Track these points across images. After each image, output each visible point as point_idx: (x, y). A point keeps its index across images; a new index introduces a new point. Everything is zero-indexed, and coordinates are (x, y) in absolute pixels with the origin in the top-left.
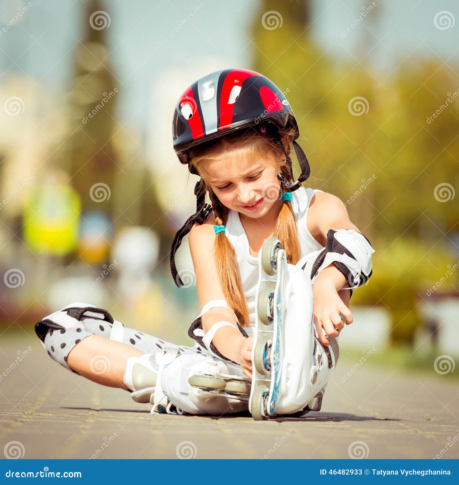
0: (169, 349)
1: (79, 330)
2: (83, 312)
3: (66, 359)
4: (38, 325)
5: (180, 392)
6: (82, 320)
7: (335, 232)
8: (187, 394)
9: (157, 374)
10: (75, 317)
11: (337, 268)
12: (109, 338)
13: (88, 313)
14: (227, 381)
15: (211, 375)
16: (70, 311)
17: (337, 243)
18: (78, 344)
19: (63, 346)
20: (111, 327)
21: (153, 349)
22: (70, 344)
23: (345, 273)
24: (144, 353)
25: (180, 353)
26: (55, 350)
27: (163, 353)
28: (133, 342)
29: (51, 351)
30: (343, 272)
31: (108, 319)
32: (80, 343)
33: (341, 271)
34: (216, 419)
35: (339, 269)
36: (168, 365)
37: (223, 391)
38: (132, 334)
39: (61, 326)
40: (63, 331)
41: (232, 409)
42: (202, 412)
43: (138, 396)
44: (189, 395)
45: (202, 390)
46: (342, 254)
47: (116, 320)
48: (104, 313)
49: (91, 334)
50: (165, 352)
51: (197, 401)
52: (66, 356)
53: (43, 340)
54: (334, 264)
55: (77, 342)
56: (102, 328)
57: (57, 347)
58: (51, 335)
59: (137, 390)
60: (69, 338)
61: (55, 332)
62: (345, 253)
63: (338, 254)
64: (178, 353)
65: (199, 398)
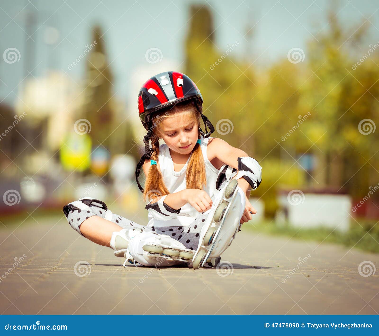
0: (136, 228)
1: (88, 212)
2: (91, 202)
3: (80, 227)
4: (66, 207)
5: (138, 253)
6: (91, 207)
7: (241, 159)
8: (142, 255)
9: (128, 242)
10: (87, 204)
11: (245, 179)
12: (104, 218)
13: (94, 203)
14: (164, 248)
15: (155, 245)
16: (84, 201)
17: (243, 165)
18: (87, 219)
19: (79, 219)
20: (106, 212)
21: (128, 226)
22: (83, 219)
23: (250, 182)
24: (122, 228)
25: (142, 230)
26: (74, 221)
27: (133, 230)
28: (117, 221)
29: (71, 222)
30: (249, 181)
31: (105, 207)
32: (88, 219)
33: (247, 181)
34: (159, 269)
35: (246, 180)
36: (133, 238)
37: (162, 254)
38: (117, 217)
39: (79, 209)
40: (79, 211)
41: (169, 264)
42: (151, 265)
43: (117, 254)
44: (143, 255)
45: (150, 253)
46: (247, 171)
47: (109, 209)
48: (102, 204)
49: (95, 215)
50: (134, 230)
51: (148, 259)
52: (80, 225)
53: (67, 216)
54: (243, 177)
55: (87, 218)
56: (101, 212)
57: (75, 220)
58: (72, 213)
59: (117, 250)
60: (82, 215)
61: (75, 211)
62: (248, 171)
63: (245, 171)
64: (141, 230)
65: (149, 257)
